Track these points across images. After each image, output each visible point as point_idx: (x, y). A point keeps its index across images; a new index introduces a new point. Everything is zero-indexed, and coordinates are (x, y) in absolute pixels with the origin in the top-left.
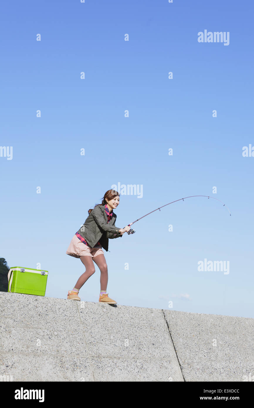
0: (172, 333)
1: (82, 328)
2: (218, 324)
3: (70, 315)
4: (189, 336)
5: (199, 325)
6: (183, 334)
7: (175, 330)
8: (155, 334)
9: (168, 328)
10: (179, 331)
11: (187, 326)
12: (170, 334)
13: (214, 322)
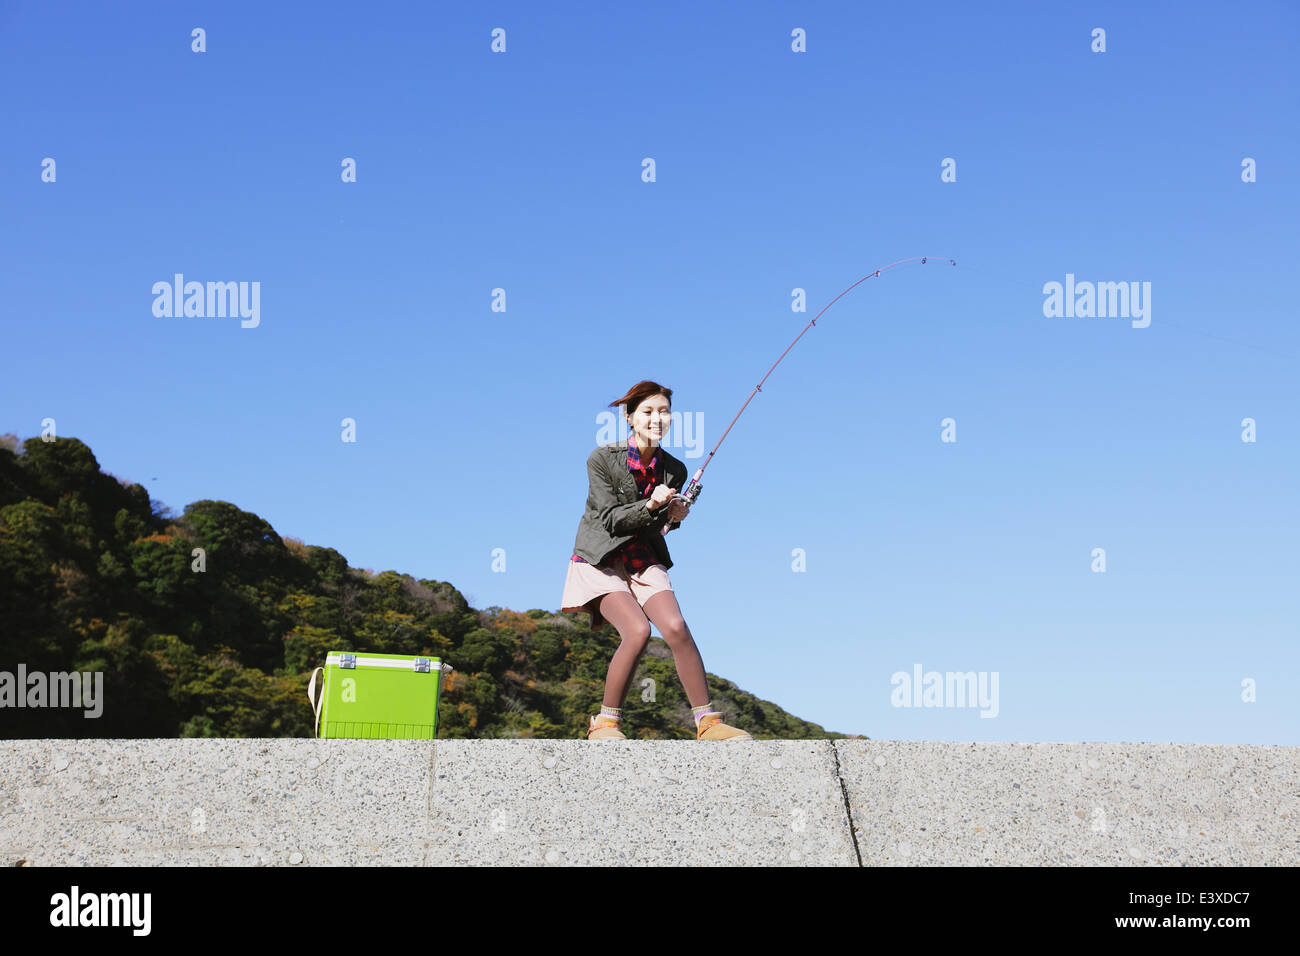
0: (863, 826)
1: (425, 832)
2: (1125, 781)
3: (390, 790)
4: (952, 833)
5: (1017, 786)
6: (919, 825)
7: (878, 811)
8: (773, 833)
9: (847, 804)
10: (901, 817)
11: (946, 795)
12: (853, 831)
13: (1104, 772)
